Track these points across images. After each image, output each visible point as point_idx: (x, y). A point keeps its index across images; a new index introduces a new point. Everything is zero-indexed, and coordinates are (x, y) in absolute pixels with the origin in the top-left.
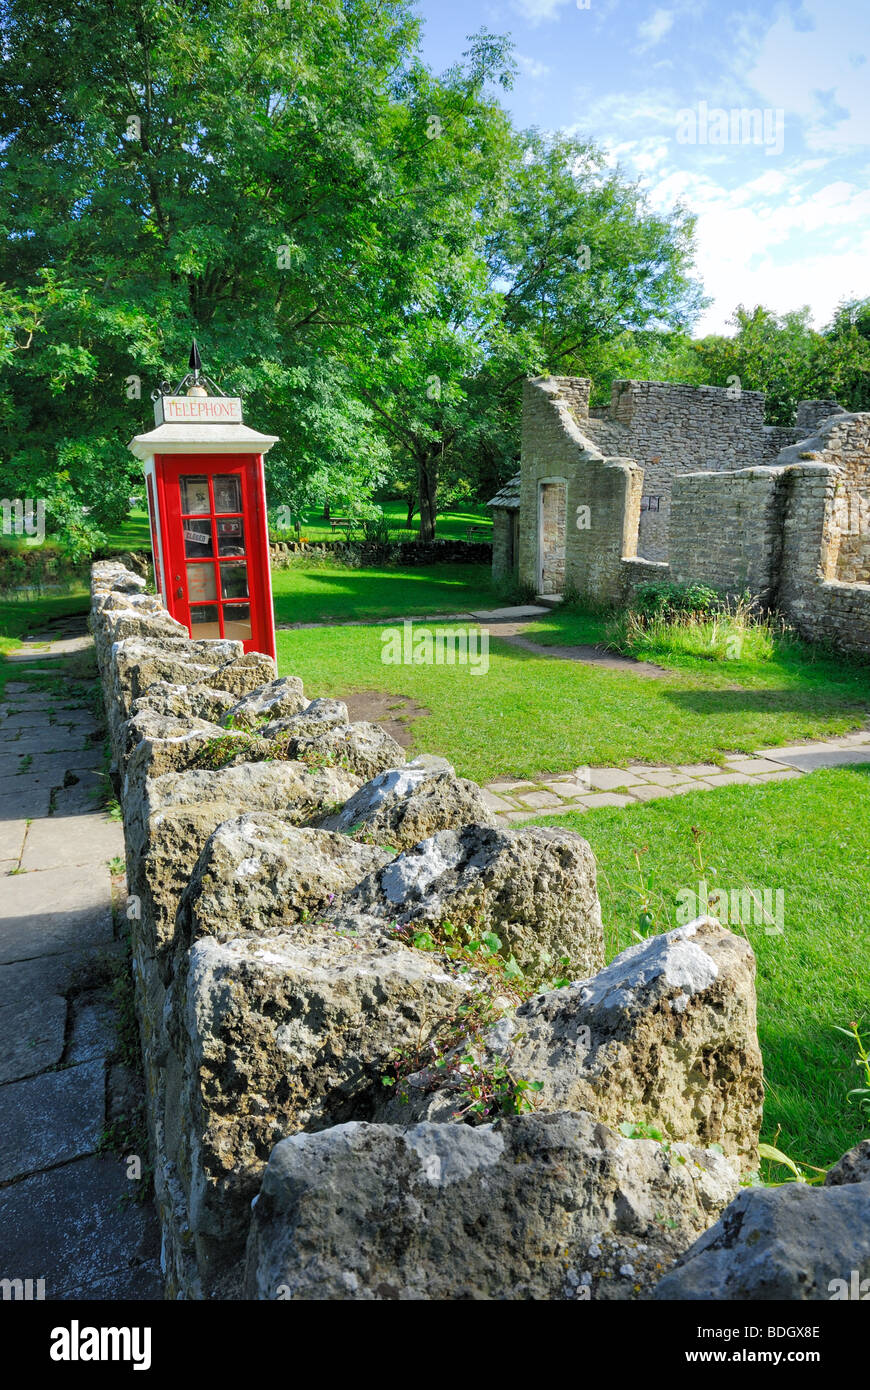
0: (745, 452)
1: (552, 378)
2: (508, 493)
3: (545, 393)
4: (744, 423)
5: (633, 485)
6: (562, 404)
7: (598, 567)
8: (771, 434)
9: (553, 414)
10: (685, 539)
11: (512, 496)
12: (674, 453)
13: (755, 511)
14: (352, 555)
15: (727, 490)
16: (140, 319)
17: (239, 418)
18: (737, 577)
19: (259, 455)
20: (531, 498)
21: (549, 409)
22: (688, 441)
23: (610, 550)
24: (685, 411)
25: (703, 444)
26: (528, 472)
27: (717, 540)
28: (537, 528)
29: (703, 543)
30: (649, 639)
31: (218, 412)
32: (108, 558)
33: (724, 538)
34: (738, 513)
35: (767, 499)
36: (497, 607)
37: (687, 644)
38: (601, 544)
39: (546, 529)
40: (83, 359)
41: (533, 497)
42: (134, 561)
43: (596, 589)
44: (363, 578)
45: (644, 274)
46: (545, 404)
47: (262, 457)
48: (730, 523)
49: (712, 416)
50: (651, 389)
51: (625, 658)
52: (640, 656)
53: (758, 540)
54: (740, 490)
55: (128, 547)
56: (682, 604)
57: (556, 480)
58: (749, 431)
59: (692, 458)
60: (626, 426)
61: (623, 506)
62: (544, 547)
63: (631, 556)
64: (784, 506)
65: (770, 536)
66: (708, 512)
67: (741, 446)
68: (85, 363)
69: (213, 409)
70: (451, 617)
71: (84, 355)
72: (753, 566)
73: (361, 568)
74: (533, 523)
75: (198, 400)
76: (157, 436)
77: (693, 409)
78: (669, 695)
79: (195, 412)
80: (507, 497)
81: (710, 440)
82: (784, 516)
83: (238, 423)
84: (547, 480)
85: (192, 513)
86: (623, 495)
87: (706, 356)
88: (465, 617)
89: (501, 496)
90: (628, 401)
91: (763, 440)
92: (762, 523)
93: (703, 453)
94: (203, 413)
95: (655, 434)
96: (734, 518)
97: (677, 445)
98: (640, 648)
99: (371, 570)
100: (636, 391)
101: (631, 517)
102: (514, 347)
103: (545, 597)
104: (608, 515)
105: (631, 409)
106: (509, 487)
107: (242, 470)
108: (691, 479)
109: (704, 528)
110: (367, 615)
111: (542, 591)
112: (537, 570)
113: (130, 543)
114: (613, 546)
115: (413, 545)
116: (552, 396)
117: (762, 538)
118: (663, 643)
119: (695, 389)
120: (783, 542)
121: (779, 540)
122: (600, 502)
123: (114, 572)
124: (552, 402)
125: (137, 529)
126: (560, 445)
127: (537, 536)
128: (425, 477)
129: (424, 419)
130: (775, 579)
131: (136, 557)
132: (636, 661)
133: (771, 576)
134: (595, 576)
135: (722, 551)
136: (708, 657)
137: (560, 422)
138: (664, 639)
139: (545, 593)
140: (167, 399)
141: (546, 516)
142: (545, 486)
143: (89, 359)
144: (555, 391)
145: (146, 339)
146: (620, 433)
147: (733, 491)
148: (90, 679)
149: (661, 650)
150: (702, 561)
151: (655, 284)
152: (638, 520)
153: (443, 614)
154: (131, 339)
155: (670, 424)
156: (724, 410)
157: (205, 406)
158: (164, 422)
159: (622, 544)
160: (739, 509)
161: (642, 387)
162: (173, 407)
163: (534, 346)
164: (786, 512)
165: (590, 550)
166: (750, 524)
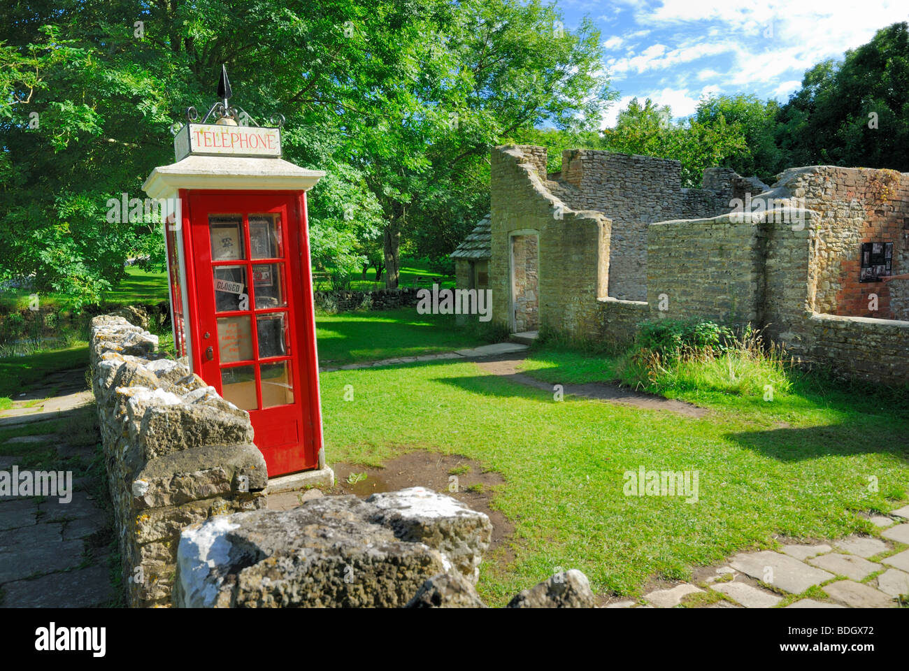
0: (668, 209)
1: (517, 147)
2: (468, 246)
3: (513, 158)
4: (667, 185)
5: (604, 234)
6: (528, 167)
7: (573, 307)
8: (687, 194)
9: (523, 175)
10: (665, 279)
11: (472, 249)
12: (615, 210)
13: (739, 253)
14: (330, 303)
15: (707, 234)
16: (146, 80)
17: (278, 151)
18: (724, 313)
19: (301, 192)
20: (502, 248)
21: (517, 171)
22: (626, 200)
23: (586, 292)
24: (623, 175)
25: (637, 202)
26: (498, 226)
27: (699, 280)
28: (509, 274)
29: (685, 283)
30: (670, 375)
31: (254, 144)
32: (106, 313)
33: (707, 277)
34: (721, 255)
35: (751, 241)
36: (477, 346)
37: (709, 379)
38: (576, 287)
39: (517, 276)
40: (89, 116)
41: (504, 248)
42: (134, 314)
43: (572, 327)
44: (343, 322)
45: (562, 74)
46: (514, 167)
47: (305, 194)
48: (712, 264)
49: (643, 179)
50: (595, 157)
51: (650, 395)
52: (668, 394)
53: (743, 279)
54: (721, 234)
55: (124, 301)
56: (694, 341)
57: (527, 232)
58: (671, 191)
59: (629, 213)
60: (576, 188)
61: (597, 252)
62: (515, 291)
63: (604, 297)
64: (765, 247)
65: (755, 275)
66: (688, 255)
67: (666, 203)
68: (90, 121)
69: (248, 140)
70: (440, 357)
71: (90, 113)
72: (740, 303)
73: (339, 314)
74: (506, 271)
75: (231, 130)
76: (182, 168)
77: (628, 173)
78: (730, 437)
79: (228, 143)
80: (468, 250)
81: (642, 199)
82: (765, 256)
83: (276, 157)
84: (518, 233)
85: (217, 260)
86: (597, 242)
87: (612, 138)
88: (451, 356)
89: (462, 249)
90: (577, 166)
91: (682, 199)
92: (747, 263)
93: (637, 209)
94: (237, 144)
95: (600, 194)
96: (716, 260)
97: (618, 203)
98: (665, 387)
99: (348, 315)
100: (583, 158)
101: (604, 262)
102: (477, 123)
103: (519, 335)
104: (581, 261)
105: (580, 173)
106: (468, 242)
107: (283, 209)
108: (668, 226)
109: (684, 269)
110: (362, 357)
111: (515, 330)
112: (510, 312)
113: (125, 297)
114: (589, 288)
115: (381, 293)
116: (518, 160)
117: (749, 277)
118: (686, 379)
119: (629, 157)
120: (765, 279)
121: (762, 277)
122: (573, 250)
123: (118, 328)
124: (521, 165)
125: (129, 285)
126: (530, 202)
127: (509, 281)
128: (389, 235)
129: (394, 185)
130: (761, 314)
131: (135, 310)
132: (664, 399)
133: (757, 311)
134: (571, 315)
135: (705, 290)
136: (736, 392)
137: (530, 181)
138: (686, 377)
139: (518, 332)
140: (194, 128)
141: (516, 264)
142: (515, 238)
143: (95, 117)
144: (522, 157)
145: (154, 98)
146: (572, 193)
147: (714, 235)
148: (89, 445)
149: (686, 386)
150: (684, 299)
151: (570, 82)
152: (608, 264)
153: (431, 353)
154: (137, 99)
155: (611, 186)
156: (651, 175)
157: (239, 138)
158: (191, 153)
159: (597, 286)
160: (722, 251)
161: (588, 154)
162: (202, 137)
163: (492, 121)
164: (767, 253)
165: (564, 292)
166: (735, 264)
